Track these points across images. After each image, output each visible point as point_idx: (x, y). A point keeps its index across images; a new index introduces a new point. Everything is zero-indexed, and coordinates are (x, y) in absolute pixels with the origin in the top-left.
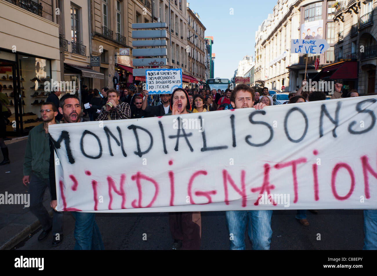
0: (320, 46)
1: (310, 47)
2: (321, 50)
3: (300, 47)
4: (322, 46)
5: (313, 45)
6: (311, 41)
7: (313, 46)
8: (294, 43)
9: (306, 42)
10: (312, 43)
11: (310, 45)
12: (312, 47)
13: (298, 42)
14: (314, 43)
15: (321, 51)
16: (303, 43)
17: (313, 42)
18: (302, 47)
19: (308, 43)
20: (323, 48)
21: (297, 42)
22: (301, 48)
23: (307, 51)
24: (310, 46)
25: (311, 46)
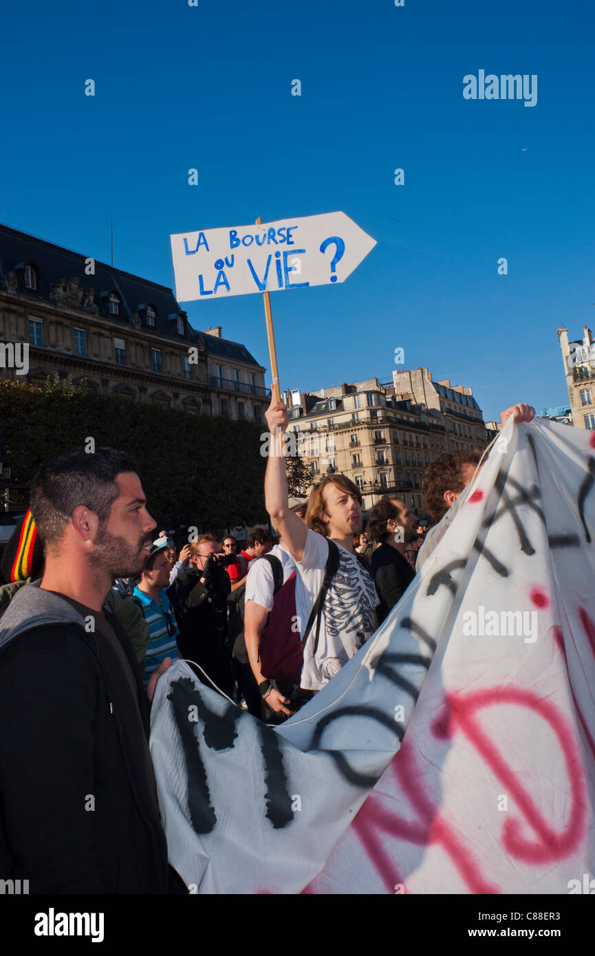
0: (323, 249)
1: (274, 259)
2: (333, 264)
3: (219, 264)
4: (332, 249)
5: (284, 247)
6: (272, 230)
7: (286, 254)
8: (188, 253)
9: (248, 241)
10: (278, 238)
11: (272, 248)
12: (281, 258)
13: (205, 243)
14: (290, 236)
15: (333, 270)
16: (233, 246)
17: (284, 233)
18: (231, 266)
19: (260, 244)
20: (339, 255)
21: (202, 247)
22: (225, 268)
23: (261, 279)
24: (270, 256)
25: (277, 255)
